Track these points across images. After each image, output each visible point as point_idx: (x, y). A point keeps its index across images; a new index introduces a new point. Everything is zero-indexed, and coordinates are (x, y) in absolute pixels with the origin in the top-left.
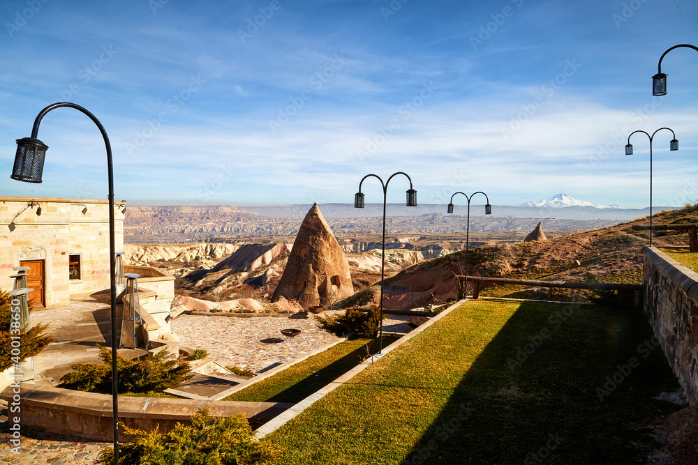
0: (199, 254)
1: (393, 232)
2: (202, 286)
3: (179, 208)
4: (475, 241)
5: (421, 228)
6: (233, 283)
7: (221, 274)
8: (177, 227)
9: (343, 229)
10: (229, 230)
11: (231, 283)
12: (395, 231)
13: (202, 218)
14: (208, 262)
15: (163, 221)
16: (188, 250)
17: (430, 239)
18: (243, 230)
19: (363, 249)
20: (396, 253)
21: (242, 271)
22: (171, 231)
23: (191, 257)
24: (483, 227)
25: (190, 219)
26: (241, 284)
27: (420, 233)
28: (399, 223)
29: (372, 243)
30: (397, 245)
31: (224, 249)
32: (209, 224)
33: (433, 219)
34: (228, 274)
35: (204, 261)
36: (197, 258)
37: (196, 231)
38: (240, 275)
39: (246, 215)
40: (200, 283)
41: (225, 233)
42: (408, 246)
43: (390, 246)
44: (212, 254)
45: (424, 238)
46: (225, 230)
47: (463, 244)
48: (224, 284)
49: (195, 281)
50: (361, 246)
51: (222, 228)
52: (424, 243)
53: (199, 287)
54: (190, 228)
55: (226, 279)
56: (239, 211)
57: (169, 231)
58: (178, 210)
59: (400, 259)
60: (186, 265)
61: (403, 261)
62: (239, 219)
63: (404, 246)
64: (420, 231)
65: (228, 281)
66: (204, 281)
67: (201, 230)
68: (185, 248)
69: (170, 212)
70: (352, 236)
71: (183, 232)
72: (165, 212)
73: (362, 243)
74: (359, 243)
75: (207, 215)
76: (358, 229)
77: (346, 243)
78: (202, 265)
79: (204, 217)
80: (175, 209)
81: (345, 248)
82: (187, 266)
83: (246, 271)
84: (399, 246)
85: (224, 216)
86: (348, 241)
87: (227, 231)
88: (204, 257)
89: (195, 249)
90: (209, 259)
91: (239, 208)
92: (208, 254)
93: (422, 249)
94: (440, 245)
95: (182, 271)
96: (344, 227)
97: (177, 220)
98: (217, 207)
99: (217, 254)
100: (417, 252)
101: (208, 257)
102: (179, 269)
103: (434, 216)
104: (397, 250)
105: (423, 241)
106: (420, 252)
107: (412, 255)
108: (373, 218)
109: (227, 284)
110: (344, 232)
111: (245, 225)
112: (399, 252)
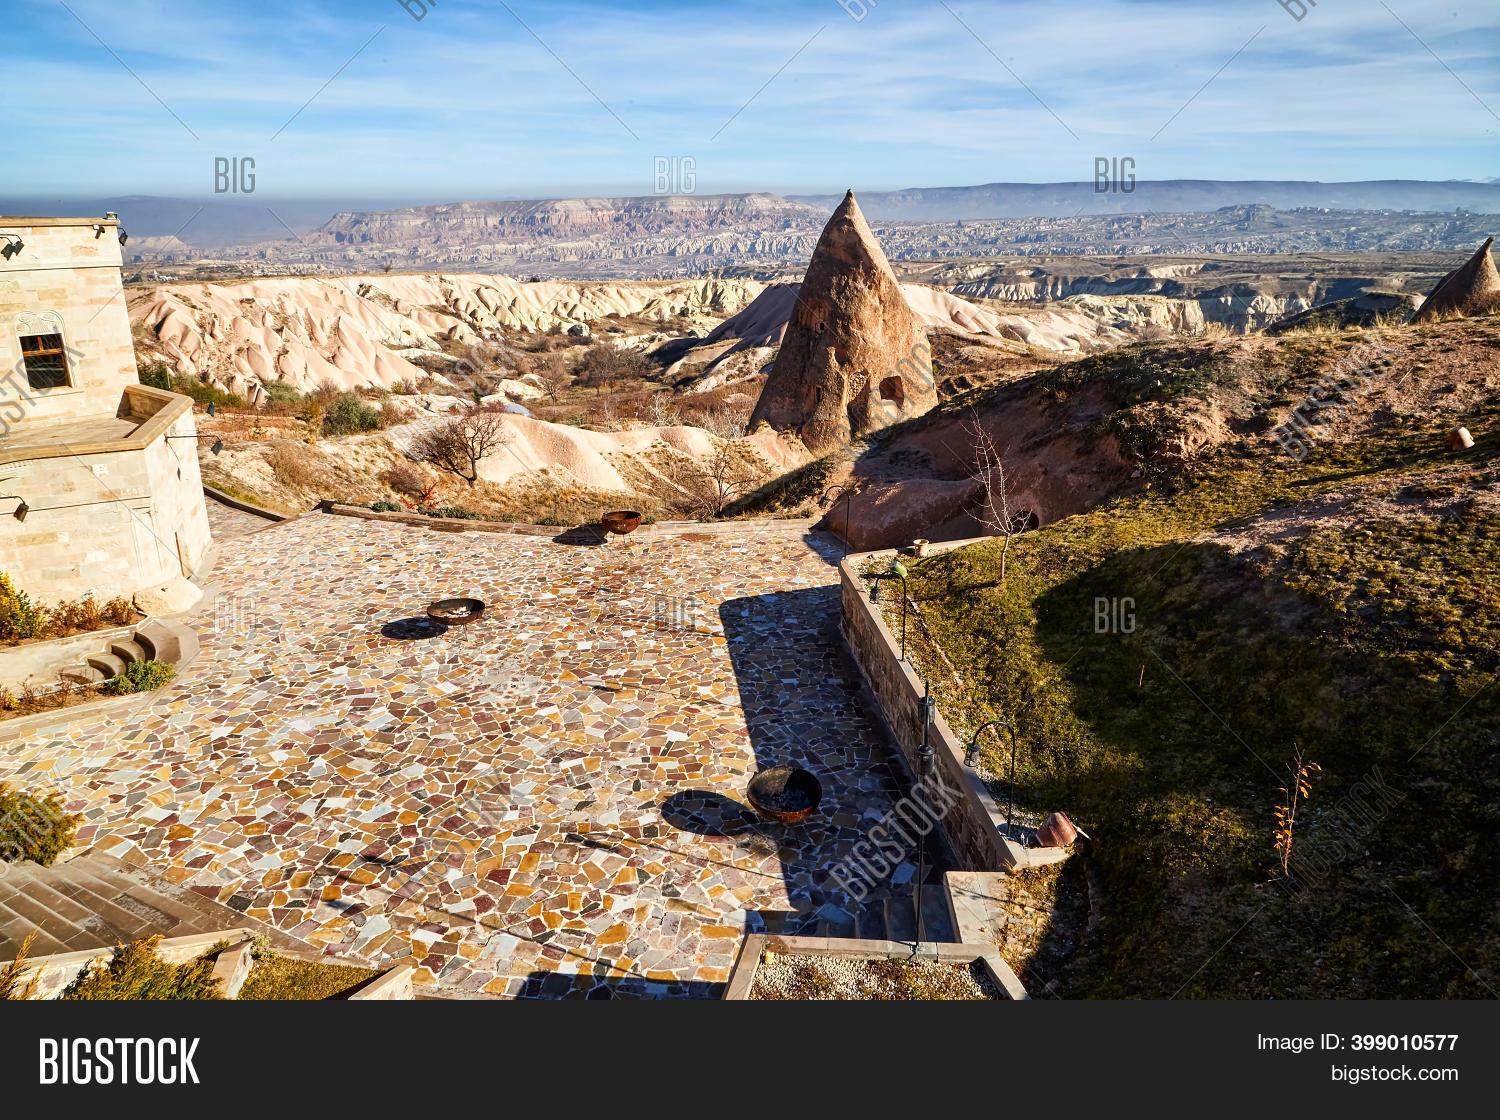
0: (689, 304)
1: (1138, 252)
2: (679, 374)
3: (664, 200)
4: (1348, 275)
5: (1211, 242)
6: (740, 370)
7: (720, 348)
8: (662, 244)
9: (1018, 246)
10: (767, 248)
11: (735, 371)
12: (1146, 249)
13: (711, 224)
14: (705, 320)
15: (634, 229)
16: (667, 294)
17: (1230, 270)
18: (795, 250)
19: (1059, 293)
20: (1132, 306)
21: (761, 344)
22: (648, 252)
23: (672, 309)
24: (1381, 238)
25: (688, 226)
26: (755, 374)
27: (1207, 254)
28: (1158, 229)
29: (1082, 280)
30: (1143, 285)
31: (741, 292)
32: (725, 237)
33: (1247, 219)
34: (731, 351)
35: (699, 318)
36: (684, 313)
37: (698, 251)
38: (754, 353)
39: (803, 214)
40: (676, 367)
41: (759, 256)
42: (1171, 289)
43: (1126, 287)
44: (716, 304)
45: (1215, 267)
46: (759, 248)
47: (1314, 284)
48: (719, 372)
49: (668, 363)
50: (1055, 285)
51: (753, 245)
52: (1213, 280)
53: (673, 377)
54: (687, 245)
55: (725, 361)
56: (788, 206)
57: (644, 251)
58: (662, 205)
59: (1141, 320)
60: (662, 326)
61: (1148, 323)
62: (787, 225)
63: (1159, 286)
64: (1209, 248)
65: (730, 366)
66: (684, 364)
67: (709, 250)
68: (662, 291)
69: (648, 210)
70: (1036, 262)
71: (672, 253)
72: (638, 209)
73: (1056, 279)
74: (1050, 280)
75: (720, 217)
76: (1055, 245)
77: (1018, 279)
78: (694, 328)
79: (714, 220)
80: (658, 203)
81: (1016, 290)
82: (662, 329)
83: (769, 345)
84: (1148, 287)
85: (757, 217)
86: (1025, 273)
87: (762, 251)
88: (697, 310)
89: (680, 291)
90: (708, 314)
91: (789, 199)
92: (708, 302)
93: (1206, 297)
94: (1253, 284)
95: (652, 340)
96: (1023, 240)
97: (660, 227)
98: (742, 197)
99: (725, 302)
100: (1188, 303)
101: (706, 310)
102: (646, 336)
103: (1251, 211)
104: (1135, 297)
105: (1209, 276)
106: (1195, 303)
107: (1174, 310)
108: (1094, 217)
109: (727, 373)
110: (1021, 253)
111: (799, 238)
112: (1141, 302)
